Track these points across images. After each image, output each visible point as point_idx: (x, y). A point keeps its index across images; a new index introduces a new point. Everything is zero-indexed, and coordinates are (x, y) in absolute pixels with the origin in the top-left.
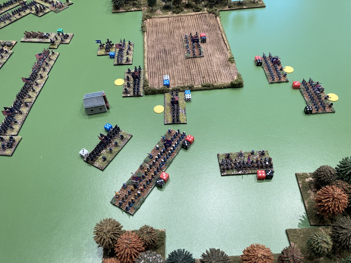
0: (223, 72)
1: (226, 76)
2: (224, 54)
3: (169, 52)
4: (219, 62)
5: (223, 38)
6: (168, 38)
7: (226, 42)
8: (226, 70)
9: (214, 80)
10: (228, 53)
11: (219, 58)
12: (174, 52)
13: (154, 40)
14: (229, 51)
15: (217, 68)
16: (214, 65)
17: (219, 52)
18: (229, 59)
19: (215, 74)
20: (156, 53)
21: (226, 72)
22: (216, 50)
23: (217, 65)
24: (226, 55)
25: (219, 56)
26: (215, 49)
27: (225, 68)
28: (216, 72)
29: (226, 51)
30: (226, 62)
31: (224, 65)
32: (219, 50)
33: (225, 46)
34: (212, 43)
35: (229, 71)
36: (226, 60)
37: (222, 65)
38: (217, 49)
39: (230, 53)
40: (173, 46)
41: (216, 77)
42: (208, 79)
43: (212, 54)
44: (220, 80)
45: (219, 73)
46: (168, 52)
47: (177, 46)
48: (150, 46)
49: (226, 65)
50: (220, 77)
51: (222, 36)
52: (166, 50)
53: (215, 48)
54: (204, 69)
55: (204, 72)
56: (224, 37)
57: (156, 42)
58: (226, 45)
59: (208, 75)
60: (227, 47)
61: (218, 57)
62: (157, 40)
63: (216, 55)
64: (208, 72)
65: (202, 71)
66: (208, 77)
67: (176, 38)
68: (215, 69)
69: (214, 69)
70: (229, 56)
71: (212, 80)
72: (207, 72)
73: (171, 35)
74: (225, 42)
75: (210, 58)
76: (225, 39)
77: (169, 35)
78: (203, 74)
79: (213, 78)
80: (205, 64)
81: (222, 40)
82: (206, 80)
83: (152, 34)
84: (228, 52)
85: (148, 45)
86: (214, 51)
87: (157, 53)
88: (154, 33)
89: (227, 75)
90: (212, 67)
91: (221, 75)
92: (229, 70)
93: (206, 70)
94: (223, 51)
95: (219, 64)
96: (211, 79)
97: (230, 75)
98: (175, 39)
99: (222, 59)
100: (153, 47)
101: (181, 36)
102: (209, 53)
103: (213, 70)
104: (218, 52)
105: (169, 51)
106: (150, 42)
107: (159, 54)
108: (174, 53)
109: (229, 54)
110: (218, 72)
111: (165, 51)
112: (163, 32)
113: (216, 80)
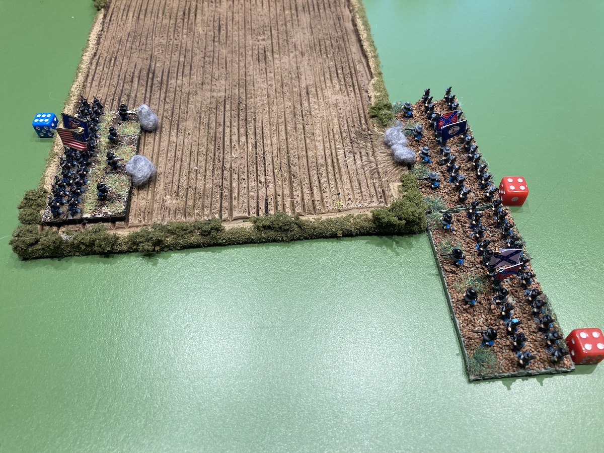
0: (350, 163)
1: (356, 183)
2: (357, 91)
3: (165, 78)
4: (336, 120)
5: (357, 32)
6: (171, 30)
7: (366, 45)
8: (358, 156)
9: (307, 197)
10: (370, 88)
11: (336, 105)
12: (180, 78)
13: (125, 38)
14: (376, 78)
15: (327, 145)
16: (317, 132)
17: (339, 81)
18: (373, 108)
19: (314, 173)
20: (115, 83)
21: (359, 162)
22: (327, 76)
23: (328, 133)
24: (365, 94)
25: (339, 97)
26: (327, 70)
27: (355, 145)
28: (321, 161)
29: (363, 79)
30: (363, 122)
31: (353, 135)
32: (341, 76)
33: (364, 60)
34: (318, 49)
35: (372, 159)
36: (361, 111)
37: (344, 135)
38: (333, 69)
39: (379, 87)
40: (182, 59)
41: (317, 183)
42: (287, 191)
43: (314, 90)
44: (334, 197)
45: (330, 168)
46: (159, 79)
47: (197, 60)
48: (105, 55)
49: (359, 134)
50: (333, 184)
51: (355, 25)
52: (154, 73)
53: (326, 65)
54: (275, 147)
55: (275, 159)
56: (361, 27)
57: (129, 45)
58: (366, 57)
59: (286, 175)
60: (371, 64)
61: (333, 99)
62: (134, 36)
63: (328, 93)
64: (289, 161)
65: (269, 158)
66: (287, 182)
67: (200, 29)
68: (319, 149)
69: (316, 147)
70: (373, 99)
71: (299, 199)
72: (284, 161)
73: (186, 20)
74: (361, 46)
75: (306, 104)
76: (364, 35)
77: (178, 21)
78: (269, 168)
79: (306, 190)
80: (282, 127)
81: (353, 38)
82: (279, 199)
83: (124, 17)
84: (373, 81)
85: (99, 52)
86: (322, 78)
87: (121, 82)
88: (131, 14)
89: (362, 178)
90: (308, 141)
91: (338, 176)
92: (371, 153)
93: (284, 152)
94: (354, 79)
95: (336, 128)
96: (299, 193)
97: (372, 178)
98: (196, 35)
99: (348, 108)
100: (113, 59)
101: (216, 24)
102: (303, 85)
103: (310, 154)
104: (335, 81)
105: (166, 74)
106: (107, 44)
107: (127, 86)
108: (179, 82)
109: (375, 89)
110: (329, 161)
111: (151, 76)
112: (161, 12)
113: (317, 197)
